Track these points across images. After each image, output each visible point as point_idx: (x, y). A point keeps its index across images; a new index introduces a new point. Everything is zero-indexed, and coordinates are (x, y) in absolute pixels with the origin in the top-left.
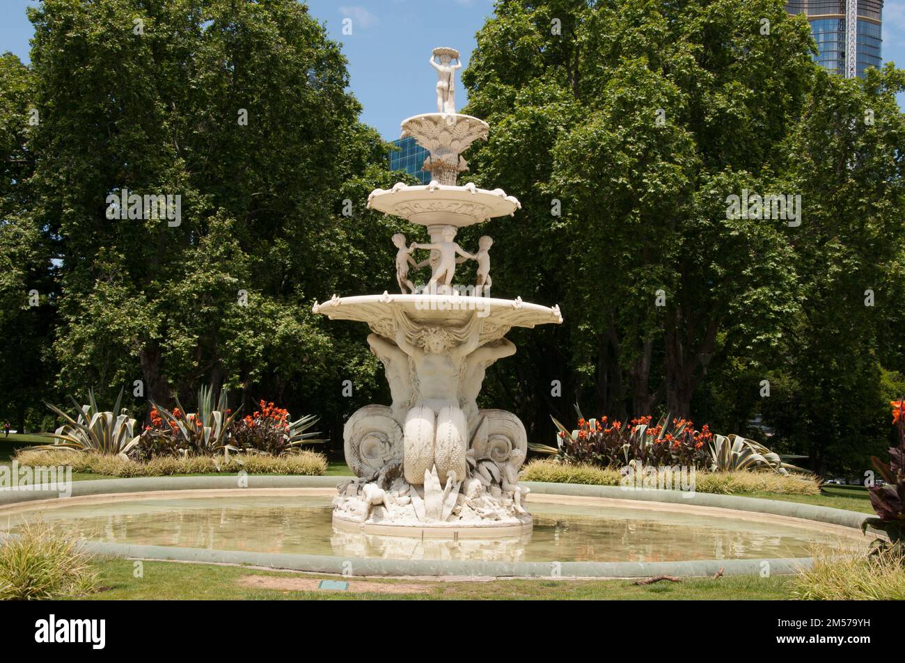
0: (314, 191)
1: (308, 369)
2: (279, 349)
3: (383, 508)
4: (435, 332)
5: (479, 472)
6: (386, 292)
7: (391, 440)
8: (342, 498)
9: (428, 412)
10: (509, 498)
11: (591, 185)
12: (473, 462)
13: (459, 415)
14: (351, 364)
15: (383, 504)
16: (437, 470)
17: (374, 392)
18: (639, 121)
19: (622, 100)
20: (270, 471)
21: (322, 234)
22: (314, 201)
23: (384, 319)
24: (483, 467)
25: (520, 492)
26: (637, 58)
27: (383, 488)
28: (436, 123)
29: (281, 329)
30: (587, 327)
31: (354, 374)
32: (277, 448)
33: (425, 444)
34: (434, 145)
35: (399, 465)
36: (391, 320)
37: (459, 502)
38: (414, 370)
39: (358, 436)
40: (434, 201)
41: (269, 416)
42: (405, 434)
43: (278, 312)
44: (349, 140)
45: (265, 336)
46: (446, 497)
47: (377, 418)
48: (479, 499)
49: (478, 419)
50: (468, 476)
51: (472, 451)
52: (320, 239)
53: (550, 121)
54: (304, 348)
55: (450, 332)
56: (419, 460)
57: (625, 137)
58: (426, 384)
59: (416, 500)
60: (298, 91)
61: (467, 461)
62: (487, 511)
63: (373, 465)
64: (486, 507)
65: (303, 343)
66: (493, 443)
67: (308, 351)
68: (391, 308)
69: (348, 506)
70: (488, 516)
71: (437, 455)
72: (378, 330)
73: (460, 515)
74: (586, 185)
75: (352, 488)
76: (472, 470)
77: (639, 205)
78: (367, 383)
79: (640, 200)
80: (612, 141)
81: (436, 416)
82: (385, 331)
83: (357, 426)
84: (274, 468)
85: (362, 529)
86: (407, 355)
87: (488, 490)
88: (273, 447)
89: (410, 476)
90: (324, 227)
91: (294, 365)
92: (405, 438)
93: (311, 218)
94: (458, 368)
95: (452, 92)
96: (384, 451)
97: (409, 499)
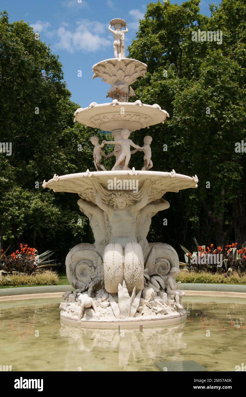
0: (47, 133)
1: (49, 226)
2: (32, 216)
3: (92, 310)
4: (120, 195)
5: (151, 283)
6: (88, 170)
7: (95, 265)
8: (65, 303)
9: (118, 246)
10: (172, 299)
11: (195, 120)
12: (148, 277)
13: (138, 247)
14: (71, 223)
15: (92, 307)
16: (126, 284)
17: (83, 237)
18: (219, 83)
19: (209, 73)
20: (26, 283)
21: (53, 156)
22: (48, 139)
23: (88, 189)
24: (154, 279)
25: (179, 295)
26: (216, 50)
27: (91, 296)
28: (114, 65)
29: (33, 206)
30: (193, 197)
31: (73, 228)
32: (30, 270)
33: (118, 267)
34: (114, 80)
35: (101, 281)
36: (92, 189)
37: (141, 304)
38: (108, 220)
39: (74, 263)
40: (115, 114)
41: (25, 252)
42: (104, 261)
43: (31, 197)
44: (65, 109)
45: (25, 209)
46: (132, 301)
47: (86, 251)
48: (154, 301)
49: (149, 249)
50: (145, 286)
51: (147, 269)
52: (52, 159)
53: (170, 88)
54: (45, 215)
55: (130, 195)
56: (114, 278)
57: (212, 93)
58: (115, 229)
59: (114, 304)
60: (36, 81)
61: (144, 277)
62: (159, 309)
63: (85, 281)
64: (158, 306)
65: (45, 213)
66: (159, 264)
67: (48, 216)
68: (92, 181)
69: (69, 309)
70: (160, 312)
71: (125, 274)
72: (84, 196)
73: (142, 312)
74: (192, 119)
75: (72, 296)
76: (147, 281)
77: (221, 129)
78: (80, 232)
79: (222, 126)
80: (206, 95)
81: (124, 249)
82: (89, 197)
83: (73, 256)
84: (29, 282)
85: (79, 324)
86: (103, 211)
87: (158, 294)
88: (28, 269)
89: (108, 289)
90: (54, 152)
91: (41, 224)
92: (104, 264)
93: (47, 148)
94: (135, 218)
95: (123, 47)
96: (91, 272)
97: (108, 303)
